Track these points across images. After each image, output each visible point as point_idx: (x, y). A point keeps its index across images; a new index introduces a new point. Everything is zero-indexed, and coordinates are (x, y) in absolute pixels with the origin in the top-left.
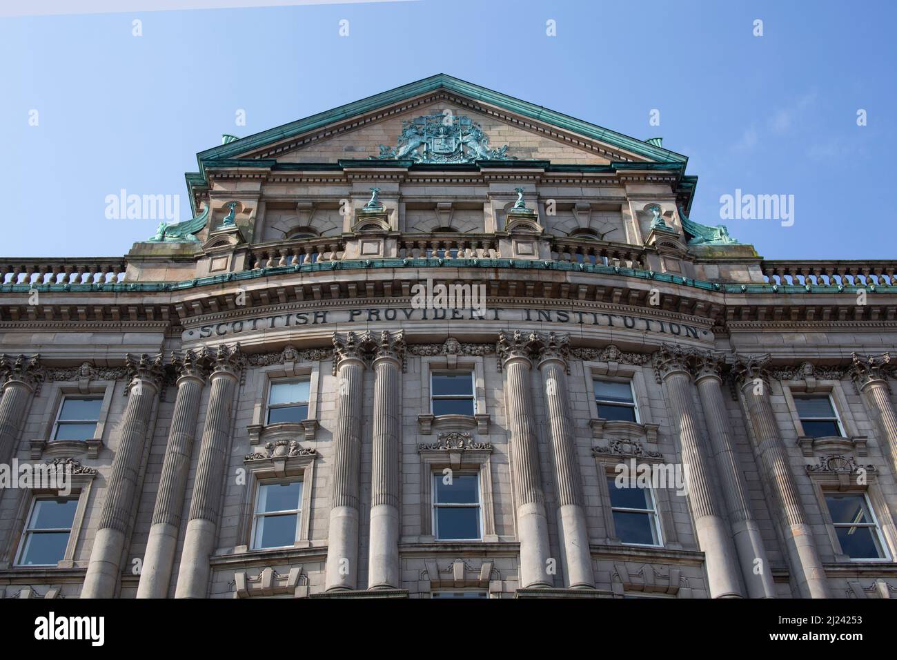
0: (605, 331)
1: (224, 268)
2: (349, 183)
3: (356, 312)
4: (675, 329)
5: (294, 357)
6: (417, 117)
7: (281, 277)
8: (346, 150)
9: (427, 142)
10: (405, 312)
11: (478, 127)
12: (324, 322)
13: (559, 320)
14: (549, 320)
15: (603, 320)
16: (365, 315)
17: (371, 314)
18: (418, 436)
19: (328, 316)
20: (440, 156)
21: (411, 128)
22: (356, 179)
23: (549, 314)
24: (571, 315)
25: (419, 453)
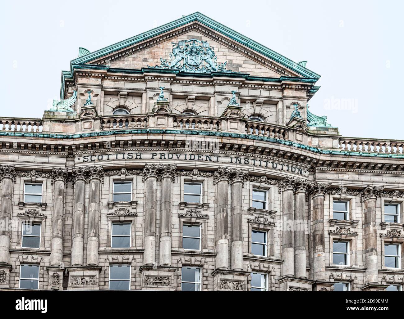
0: (264, 169)
1: (90, 127)
2: (145, 81)
3: (154, 154)
4: (293, 170)
5: (125, 173)
6: (180, 40)
7: (123, 135)
8: (143, 61)
9: (186, 58)
10: (177, 156)
11: (212, 49)
12: (140, 158)
13: (245, 163)
14: (240, 163)
15: (264, 164)
16: (159, 156)
17: (162, 155)
18: (179, 210)
19: (142, 155)
20: (191, 67)
21: (177, 47)
22: (149, 80)
23: (241, 160)
24: (250, 161)
25: (179, 217)
